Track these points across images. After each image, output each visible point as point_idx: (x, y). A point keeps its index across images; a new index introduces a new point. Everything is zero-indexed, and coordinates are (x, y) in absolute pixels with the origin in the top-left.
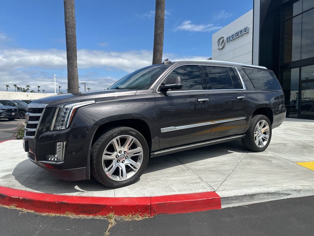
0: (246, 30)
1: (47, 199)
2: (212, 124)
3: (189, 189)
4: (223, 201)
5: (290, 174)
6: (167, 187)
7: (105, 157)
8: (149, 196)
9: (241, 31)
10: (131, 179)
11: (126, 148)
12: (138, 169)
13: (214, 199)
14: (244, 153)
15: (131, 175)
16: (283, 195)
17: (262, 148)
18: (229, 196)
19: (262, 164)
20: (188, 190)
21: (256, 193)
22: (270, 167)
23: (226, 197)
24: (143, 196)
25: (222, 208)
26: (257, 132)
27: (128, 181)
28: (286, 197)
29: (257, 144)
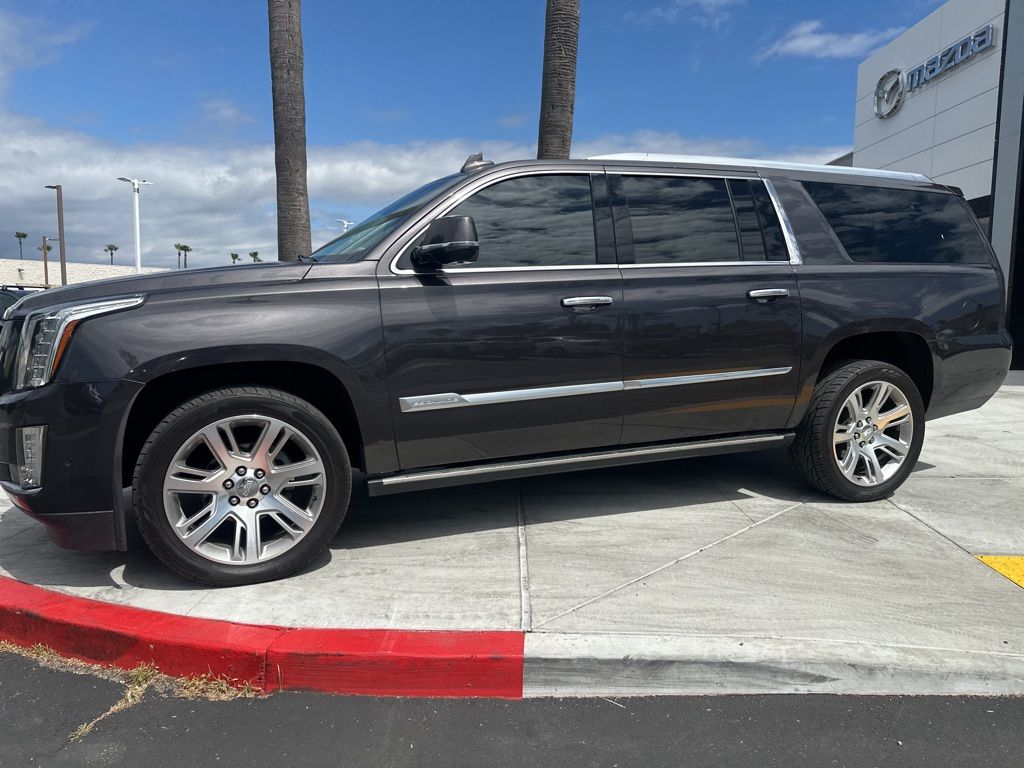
0: (983, 38)
2: (627, 388)
3: (443, 615)
4: (533, 670)
5: (905, 600)
6: (381, 599)
8: (288, 625)
11: (260, 459)
12: (307, 531)
13: (497, 659)
14: (789, 503)
16: (792, 677)
17: (873, 487)
18: (558, 657)
19: (823, 548)
20: (438, 617)
21: (671, 659)
22: (846, 564)
23: (546, 660)
24: (268, 622)
25: (524, 696)
26: (853, 425)
28: (803, 689)
29: (848, 473)
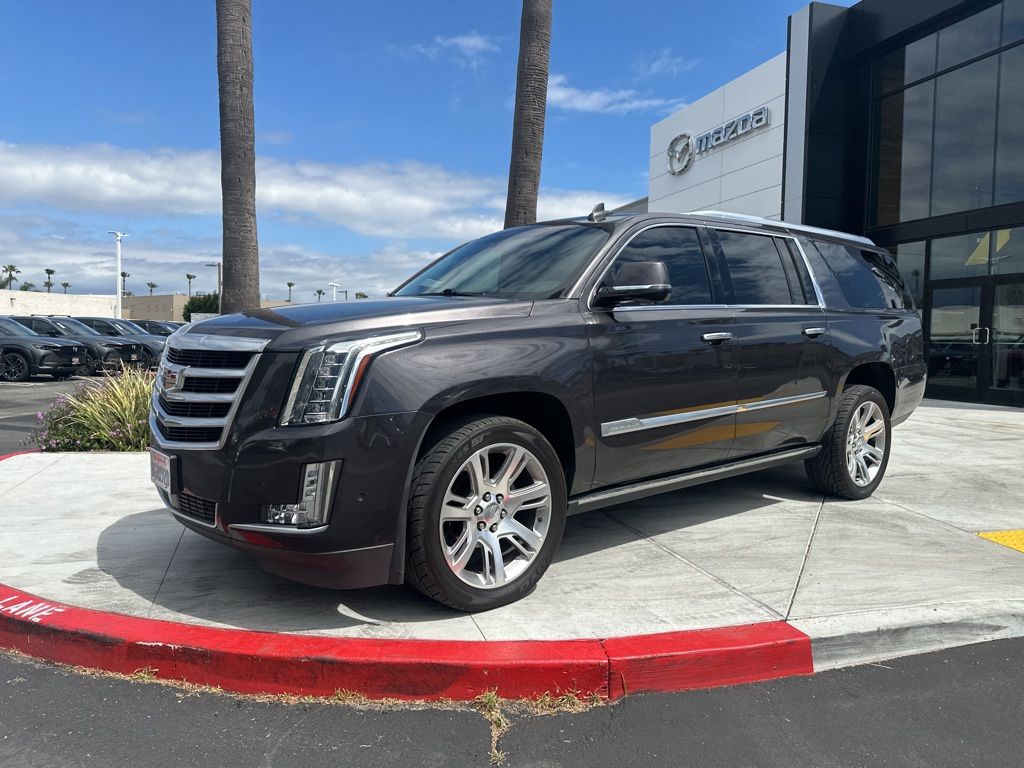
0: (760, 118)
1: (267, 650)
2: (739, 411)
3: (704, 615)
4: (818, 649)
5: (976, 568)
6: (632, 608)
7: (449, 513)
8: (594, 637)
9: (745, 121)
10: (519, 583)
11: (502, 486)
12: (538, 550)
13: (792, 643)
14: (814, 504)
15: (516, 569)
16: (981, 629)
17: (865, 487)
19: (880, 536)
20: (702, 617)
21: (908, 626)
22: (911, 547)
23: (826, 639)
25: (815, 671)
26: (853, 437)
27: (512, 588)
28: (989, 637)
29: (853, 475)
